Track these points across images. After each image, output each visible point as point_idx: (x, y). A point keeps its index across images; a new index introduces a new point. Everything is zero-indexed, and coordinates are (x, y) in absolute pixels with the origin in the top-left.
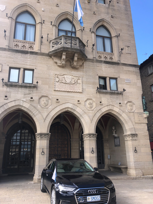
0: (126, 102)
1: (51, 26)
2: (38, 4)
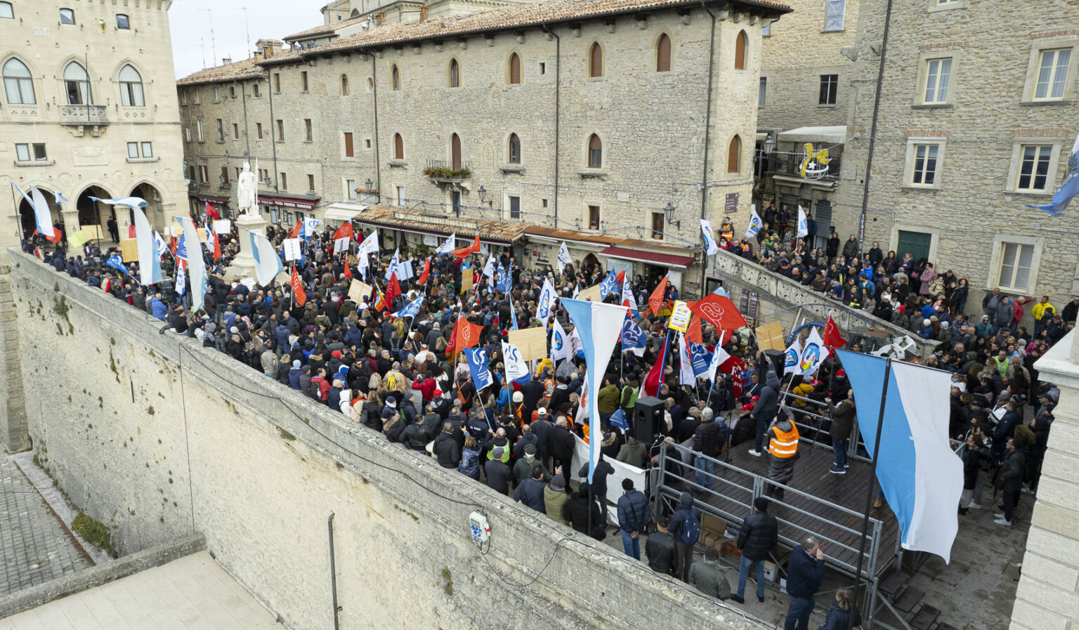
0: (162, 170)
1: (55, 80)
2: (29, 48)
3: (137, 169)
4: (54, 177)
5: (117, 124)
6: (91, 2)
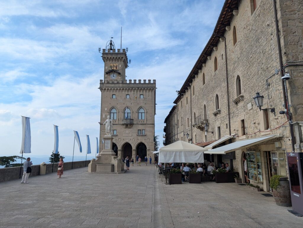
0: (147, 138)
1: (122, 113)
2: (117, 105)
3: (139, 138)
4: (117, 139)
5: (136, 124)
6: (134, 92)
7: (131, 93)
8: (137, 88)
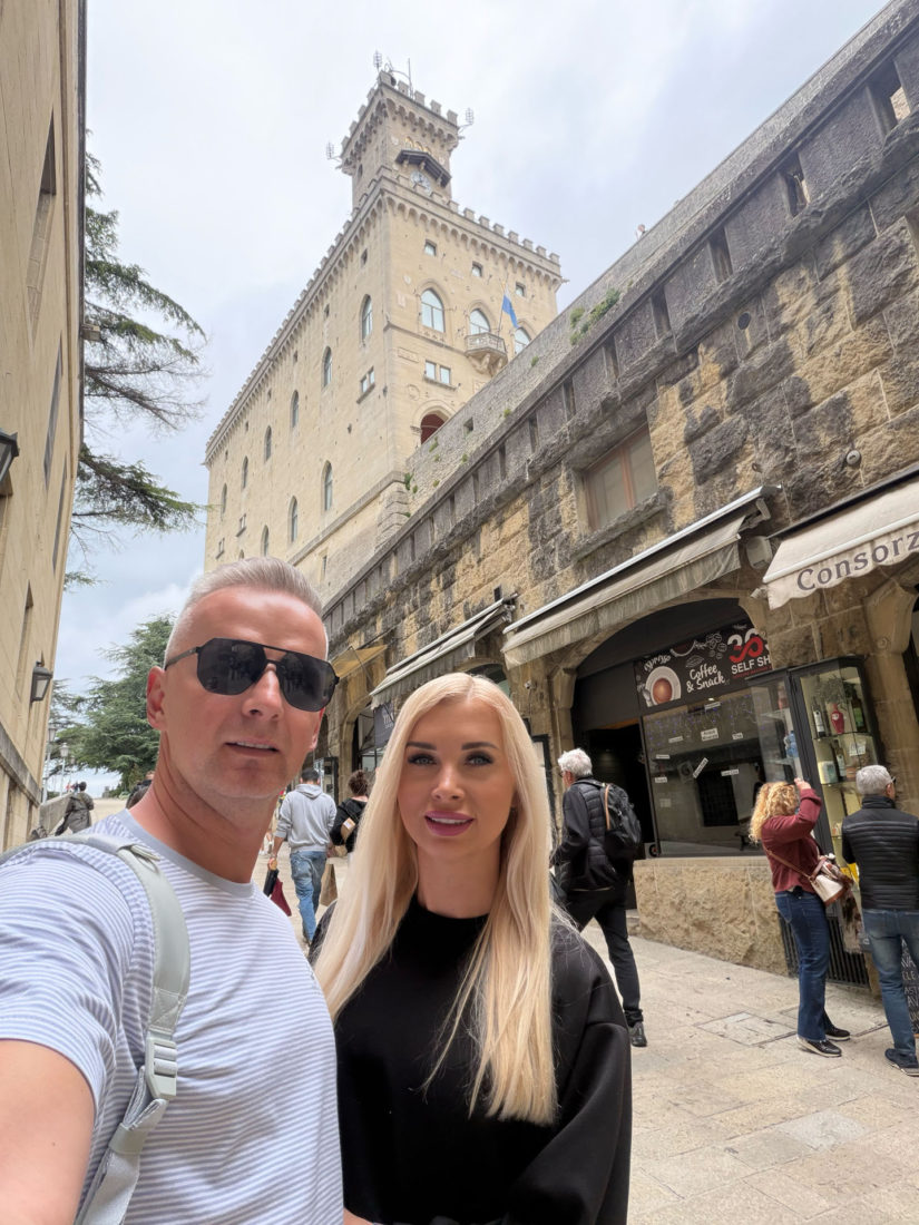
4: (456, 403)
6: (497, 264)
7: (489, 265)
8: (508, 256)
